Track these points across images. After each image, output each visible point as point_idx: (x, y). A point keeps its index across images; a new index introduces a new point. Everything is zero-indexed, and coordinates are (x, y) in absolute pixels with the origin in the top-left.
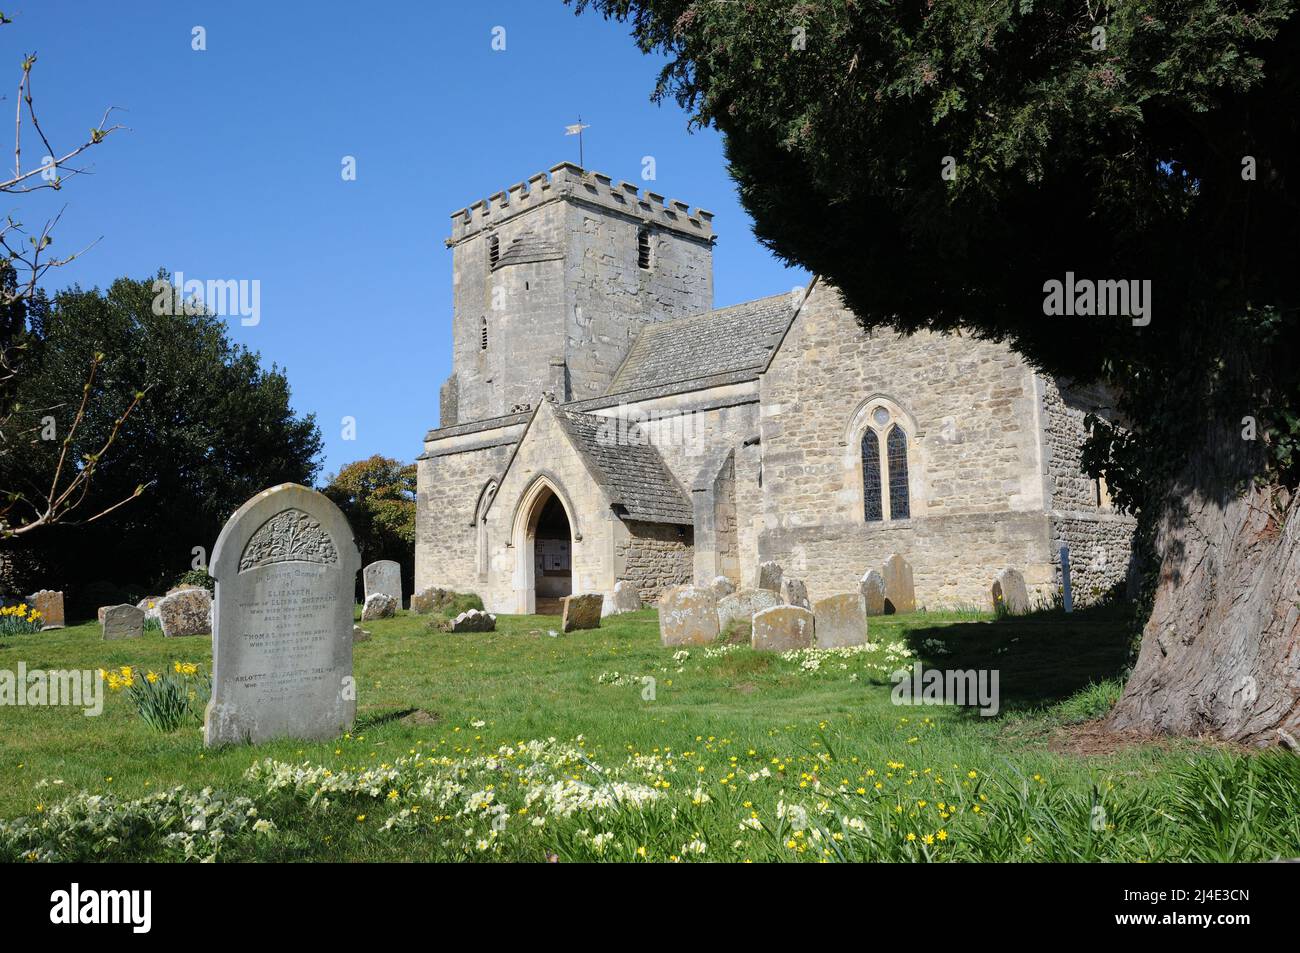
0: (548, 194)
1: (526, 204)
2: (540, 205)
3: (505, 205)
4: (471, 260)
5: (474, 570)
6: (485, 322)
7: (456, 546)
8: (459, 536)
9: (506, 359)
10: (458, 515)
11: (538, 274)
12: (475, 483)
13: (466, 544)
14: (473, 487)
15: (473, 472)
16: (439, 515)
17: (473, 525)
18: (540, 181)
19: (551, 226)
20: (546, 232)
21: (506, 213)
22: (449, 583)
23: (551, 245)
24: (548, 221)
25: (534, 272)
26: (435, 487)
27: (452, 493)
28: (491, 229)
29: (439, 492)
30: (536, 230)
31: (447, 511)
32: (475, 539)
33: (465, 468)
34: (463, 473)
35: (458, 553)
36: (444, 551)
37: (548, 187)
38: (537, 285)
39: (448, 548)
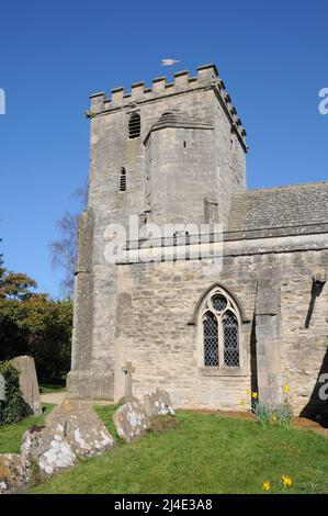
0: (194, 85)
1: (171, 91)
2: (187, 92)
3: (149, 91)
4: (110, 127)
5: (194, 364)
6: (124, 172)
7: (169, 341)
8: (173, 333)
9: (169, 195)
10: (170, 315)
11: (194, 137)
12: (194, 287)
13: (182, 341)
14: (190, 290)
15: (189, 278)
16: (146, 313)
17: (192, 324)
18: (185, 76)
19: (199, 106)
20: (192, 111)
21: (148, 96)
22: (159, 374)
23: (200, 120)
24: (195, 103)
25: (190, 135)
26: (139, 288)
27: (163, 295)
28: (133, 106)
29: (146, 293)
30: (182, 109)
31: (156, 310)
32: (194, 337)
33: (179, 273)
34: (177, 278)
35: (172, 348)
36: (153, 346)
37: (195, 80)
38: (193, 144)
39: (158, 343)
